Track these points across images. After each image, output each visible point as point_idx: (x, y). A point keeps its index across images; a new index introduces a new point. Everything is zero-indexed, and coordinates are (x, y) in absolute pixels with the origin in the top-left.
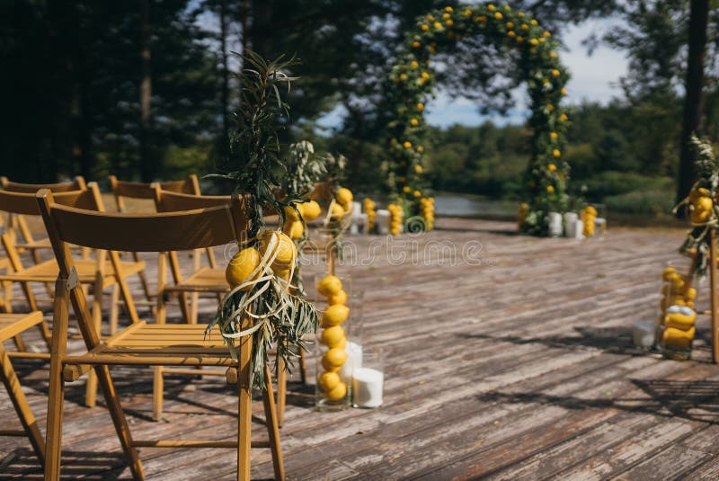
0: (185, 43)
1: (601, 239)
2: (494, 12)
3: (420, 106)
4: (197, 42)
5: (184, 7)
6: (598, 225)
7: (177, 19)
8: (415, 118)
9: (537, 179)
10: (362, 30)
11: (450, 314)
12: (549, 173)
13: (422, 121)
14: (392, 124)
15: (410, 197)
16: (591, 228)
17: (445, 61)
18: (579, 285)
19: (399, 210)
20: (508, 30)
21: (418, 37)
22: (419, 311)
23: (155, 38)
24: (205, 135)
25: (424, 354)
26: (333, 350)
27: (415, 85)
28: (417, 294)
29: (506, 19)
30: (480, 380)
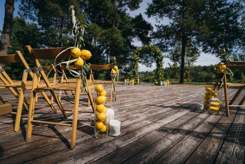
1: (170, 86)
3: (137, 63)
6: (169, 83)
9: (158, 75)
11: (144, 99)
12: (160, 74)
15: (135, 78)
18: (171, 94)
19: (133, 81)
22: (136, 99)
27: (136, 59)
29: (152, 47)
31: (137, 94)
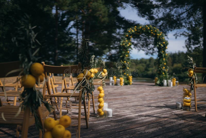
0: (67, 36)
1: (178, 87)
2: (147, 27)
3: (128, 52)
4: (70, 36)
5: (67, 26)
6: (176, 83)
7: (65, 30)
8: (127, 55)
9: (160, 71)
10: (114, 32)
12: (163, 70)
13: (129, 56)
14: (121, 56)
16: (175, 84)
17: (137, 40)
18: (168, 96)
19: (122, 79)
20: (151, 32)
21: (127, 34)
22: (124, 101)
23: (59, 35)
24: (72, 61)
25: (124, 109)
26: (101, 104)
27: (127, 46)
28: (125, 98)
29: (151, 29)
30: (136, 113)
31: (126, 97)
